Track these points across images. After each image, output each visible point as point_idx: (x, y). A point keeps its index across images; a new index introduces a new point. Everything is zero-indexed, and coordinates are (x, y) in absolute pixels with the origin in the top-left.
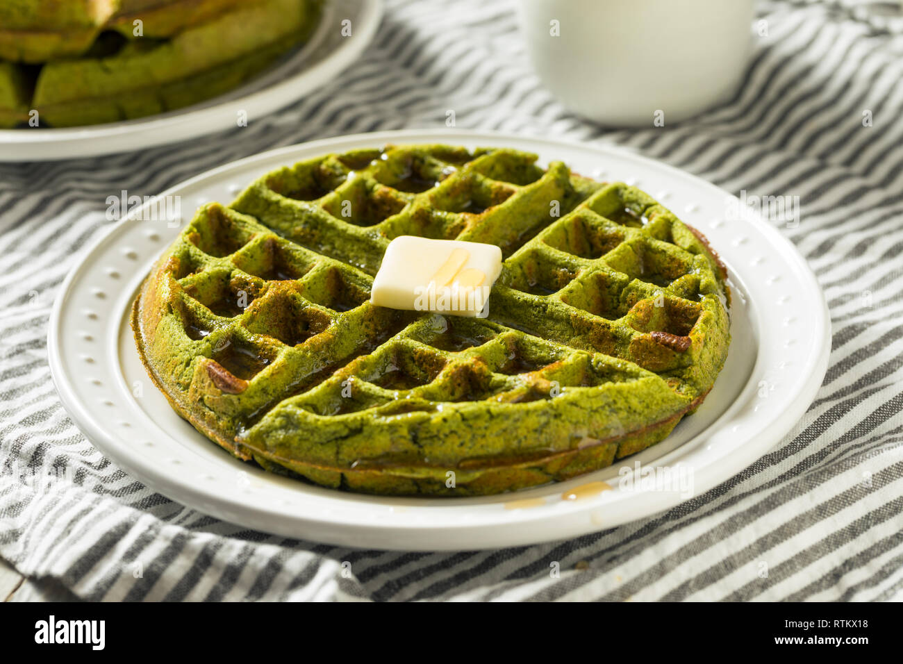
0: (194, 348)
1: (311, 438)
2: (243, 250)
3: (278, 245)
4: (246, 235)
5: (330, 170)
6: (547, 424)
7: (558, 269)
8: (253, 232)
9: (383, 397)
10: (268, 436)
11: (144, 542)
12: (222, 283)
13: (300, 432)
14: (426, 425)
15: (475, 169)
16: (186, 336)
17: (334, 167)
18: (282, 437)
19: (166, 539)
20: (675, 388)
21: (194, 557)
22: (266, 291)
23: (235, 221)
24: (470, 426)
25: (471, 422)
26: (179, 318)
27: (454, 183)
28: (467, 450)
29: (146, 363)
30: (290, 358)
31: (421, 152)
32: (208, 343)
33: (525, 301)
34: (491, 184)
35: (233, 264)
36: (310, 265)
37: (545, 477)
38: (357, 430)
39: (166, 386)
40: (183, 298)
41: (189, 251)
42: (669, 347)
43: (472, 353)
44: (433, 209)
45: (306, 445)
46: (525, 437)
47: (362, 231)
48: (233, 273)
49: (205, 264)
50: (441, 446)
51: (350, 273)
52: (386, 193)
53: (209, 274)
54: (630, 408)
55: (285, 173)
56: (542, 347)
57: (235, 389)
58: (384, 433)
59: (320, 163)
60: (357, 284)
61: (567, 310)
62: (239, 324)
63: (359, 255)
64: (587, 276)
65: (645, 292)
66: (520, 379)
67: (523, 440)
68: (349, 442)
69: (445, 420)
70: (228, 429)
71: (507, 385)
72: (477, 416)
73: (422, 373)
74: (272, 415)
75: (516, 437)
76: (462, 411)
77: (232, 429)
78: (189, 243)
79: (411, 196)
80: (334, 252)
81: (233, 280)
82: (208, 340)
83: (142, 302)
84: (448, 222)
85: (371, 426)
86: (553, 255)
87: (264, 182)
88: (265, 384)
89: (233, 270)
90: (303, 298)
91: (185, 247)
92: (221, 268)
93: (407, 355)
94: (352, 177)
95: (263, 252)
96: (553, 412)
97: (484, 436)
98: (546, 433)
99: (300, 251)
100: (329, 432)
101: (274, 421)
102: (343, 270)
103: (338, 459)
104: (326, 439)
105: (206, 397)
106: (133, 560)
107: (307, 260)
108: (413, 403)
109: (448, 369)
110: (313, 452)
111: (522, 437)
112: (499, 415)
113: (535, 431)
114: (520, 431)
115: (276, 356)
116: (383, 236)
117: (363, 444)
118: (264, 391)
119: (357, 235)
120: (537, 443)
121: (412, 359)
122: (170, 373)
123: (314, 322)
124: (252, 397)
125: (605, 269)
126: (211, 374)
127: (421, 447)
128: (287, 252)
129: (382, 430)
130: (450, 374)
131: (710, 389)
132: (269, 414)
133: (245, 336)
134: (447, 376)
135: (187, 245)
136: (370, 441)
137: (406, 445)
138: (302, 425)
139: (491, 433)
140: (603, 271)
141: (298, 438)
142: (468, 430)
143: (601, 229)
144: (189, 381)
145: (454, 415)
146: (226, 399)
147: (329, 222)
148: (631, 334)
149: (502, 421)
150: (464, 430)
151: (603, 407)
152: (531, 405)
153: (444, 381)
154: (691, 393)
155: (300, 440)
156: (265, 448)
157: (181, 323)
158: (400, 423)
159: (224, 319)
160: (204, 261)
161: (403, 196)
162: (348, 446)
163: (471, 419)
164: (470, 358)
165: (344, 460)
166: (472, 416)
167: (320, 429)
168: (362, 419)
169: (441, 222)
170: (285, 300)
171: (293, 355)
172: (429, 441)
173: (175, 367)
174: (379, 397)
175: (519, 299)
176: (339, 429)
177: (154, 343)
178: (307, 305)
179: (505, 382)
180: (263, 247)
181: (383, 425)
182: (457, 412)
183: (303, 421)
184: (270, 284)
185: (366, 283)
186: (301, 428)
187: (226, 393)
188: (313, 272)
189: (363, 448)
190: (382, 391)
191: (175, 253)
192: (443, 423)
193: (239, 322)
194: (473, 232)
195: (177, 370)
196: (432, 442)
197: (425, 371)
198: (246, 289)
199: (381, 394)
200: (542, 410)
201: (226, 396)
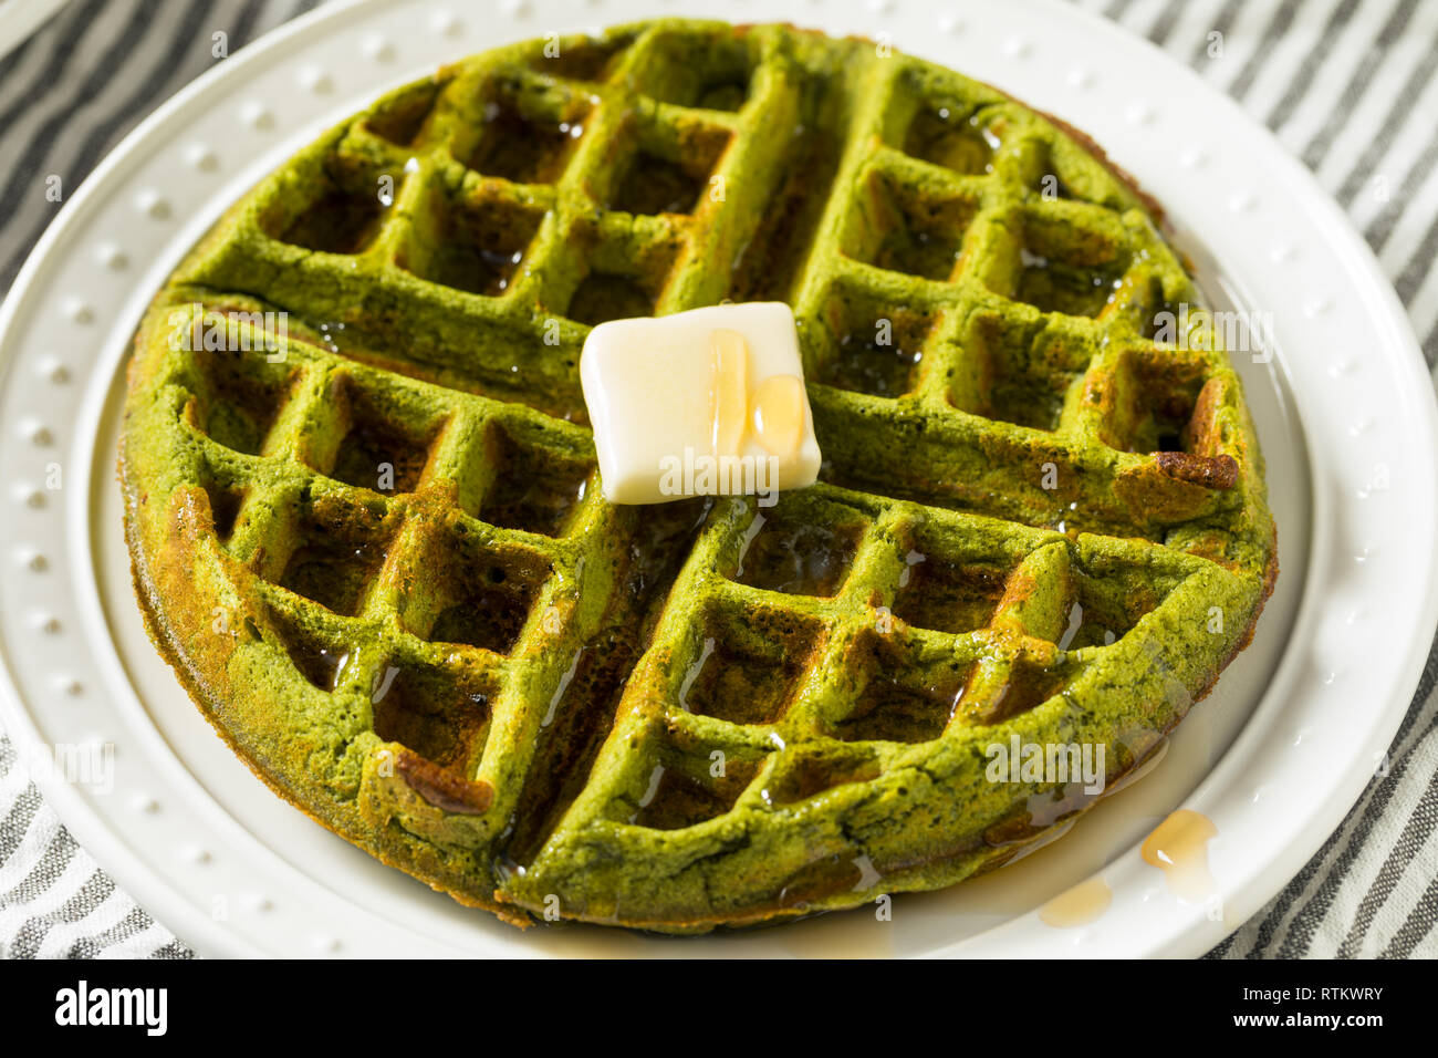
0: (343, 717)
1: (652, 875)
3: (357, 384)
4: (279, 372)
5: (362, 156)
6: (1073, 737)
7: (891, 308)
8: (294, 363)
9: (747, 745)
10: (565, 885)
12: (295, 510)
13: (629, 868)
14: (871, 806)
15: (630, 90)
16: (310, 688)
17: (365, 149)
18: (596, 883)
20: (1222, 553)
22: (400, 520)
24: (950, 790)
25: (950, 783)
26: (279, 648)
28: (947, 828)
29: (238, 749)
30: (529, 689)
31: (508, 64)
32: (362, 697)
33: (878, 416)
34: (677, 117)
35: (305, 466)
36: (440, 417)
38: (739, 844)
39: (301, 794)
40: (264, 596)
41: (204, 454)
42: (1199, 484)
43: (859, 592)
44: (600, 215)
45: (645, 888)
48: (313, 487)
49: (249, 478)
50: (899, 833)
51: (525, 425)
52: (494, 193)
53: (268, 505)
54: (1188, 646)
55: (283, 190)
56: (967, 534)
57: (470, 804)
58: (795, 839)
59: (335, 144)
60: (544, 444)
61: (968, 427)
62: (394, 627)
63: (498, 350)
64: (963, 326)
65: (1082, 340)
66: (981, 644)
68: (728, 865)
69: (902, 791)
70: (469, 874)
71: (957, 655)
72: (958, 770)
73: (769, 644)
74: (563, 845)
76: (928, 765)
78: (198, 436)
79: (545, 189)
80: (442, 347)
81: (317, 504)
82: (357, 688)
84: (639, 237)
85: (766, 833)
86: (877, 284)
87: (254, 225)
88: (510, 766)
89: (308, 481)
90: (478, 523)
91: (193, 449)
92: (287, 484)
93: (733, 617)
94: (416, 168)
95: (333, 406)
96: (1080, 714)
97: (974, 798)
100: (683, 856)
101: (571, 856)
102: (510, 418)
103: (711, 901)
104: (679, 867)
105: (404, 819)
107: (431, 406)
108: (818, 754)
109: (833, 645)
110: (661, 898)
115: (500, 689)
116: (542, 312)
117: (756, 865)
118: (511, 776)
119: (488, 315)
121: (745, 622)
122: (299, 765)
123: (517, 568)
124: (500, 804)
125: (991, 303)
126: (416, 784)
127: (861, 841)
128: (378, 394)
129: (789, 836)
130: (844, 659)
131: (1275, 533)
133: (419, 653)
134: (840, 661)
135: (195, 443)
136: (769, 859)
137: (830, 845)
138: (632, 856)
139: (987, 789)
140: (987, 307)
141: (628, 879)
142: (949, 795)
143: (926, 189)
144: (353, 784)
145: (916, 778)
146: (456, 825)
147: (421, 294)
148: (1114, 463)
150: (939, 799)
151: (1152, 670)
152: (1041, 714)
154: (1255, 560)
155: (632, 882)
157: (287, 659)
158: (822, 817)
159: (353, 620)
160: (243, 471)
161: (529, 193)
162: (728, 873)
163: (948, 777)
164: (863, 607)
165: (724, 898)
166: (950, 770)
167: (666, 856)
168: (747, 823)
169: (627, 238)
170: (445, 535)
171: (529, 680)
172: (875, 831)
173: (309, 755)
174: (739, 745)
175: (863, 411)
176: (701, 847)
177: (232, 696)
178: (493, 538)
179: (952, 651)
180: (331, 398)
181: (790, 827)
182: (919, 768)
183: (632, 848)
184: (404, 507)
185: (562, 438)
186: (631, 861)
187: (453, 814)
188: (460, 443)
189: (758, 873)
190: (743, 733)
191: (182, 468)
192: (902, 798)
193: (393, 622)
194: (705, 261)
195: (317, 762)
196: (881, 830)
197: (776, 640)
198: (350, 518)
199: (742, 739)
200: (1059, 717)
201: (455, 818)
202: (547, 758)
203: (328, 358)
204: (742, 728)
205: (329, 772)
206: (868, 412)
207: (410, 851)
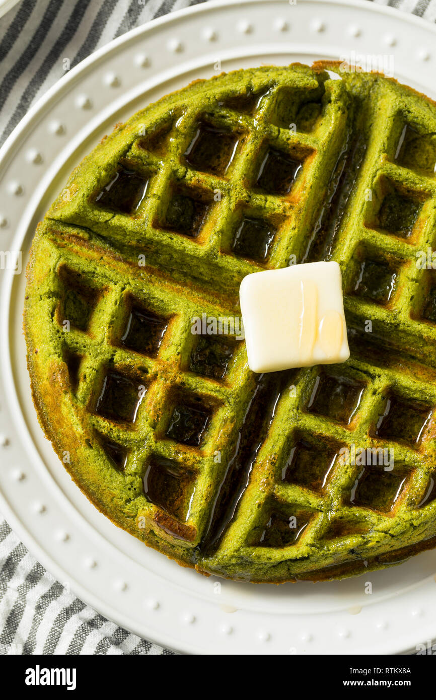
0: (130, 489)
1: (265, 567)
5: (137, 160)
9: (309, 507)
12: (106, 368)
15: (266, 120)
16: (114, 471)
17: (139, 156)
23: (84, 272)
26: (101, 452)
32: (138, 478)
33: (377, 320)
35: (111, 347)
36: (171, 312)
38: (304, 559)
39: (109, 511)
40: (94, 425)
41: (64, 340)
43: (364, 427)
44: (250, 196)
45: (262, 573)
47: (201, 252)
48: (115, 357)
50: (375, 551)
52: (200, 182)
56: (415, 391)
59: (124, 154)
61: (419, 331)
62: (153, 441)
69: (378, 541)
70: (184, 555)
74: (226, 555)
76: (391, 532)
81: (116, 365)
82: (136, 473)
86: (381, 244)
89: (113, 355)
90: (190, 380)
91: (59, 338)
92: (102, 357)
93: (306, 433)
97: (409, 539)
99: (156, 298)
101: (230, 560)
105: (156, 533)
107: (169, 308)
108: (341, 518)
110: (269, 575)
115: (199, 473)
116: (222, 256)
121: (311, 435)
127: (358, 554)
133: (164, 453)
136: (317, 563)
142: (399, 540)
143: (406, 184)
144: (134, 514)
145: (384, 537)
150: (394, 541)
157: (104, 457)
162: (298, 566)
164: (365, 437)
166: (399, 533)
168: (309, 554)
169: (262, 208)
170: (175, 387)
171: (213, 468)
173: (113, 498)
174: (306, 507)
178: (197, 388)
179: (404, 461)
180: (123, 303)
182: (386, 533)
184: (157, 373)
188: (183, 333)
189: (311, 567)
190: (308, 502)
191: (55, 348)
193: (152, 437)
194: (299, 228)
195: (117, 501)
198: (131, 372)
201: (179, 541)
203: (121, 282)
205: (123, 507)
207: (159, 543)
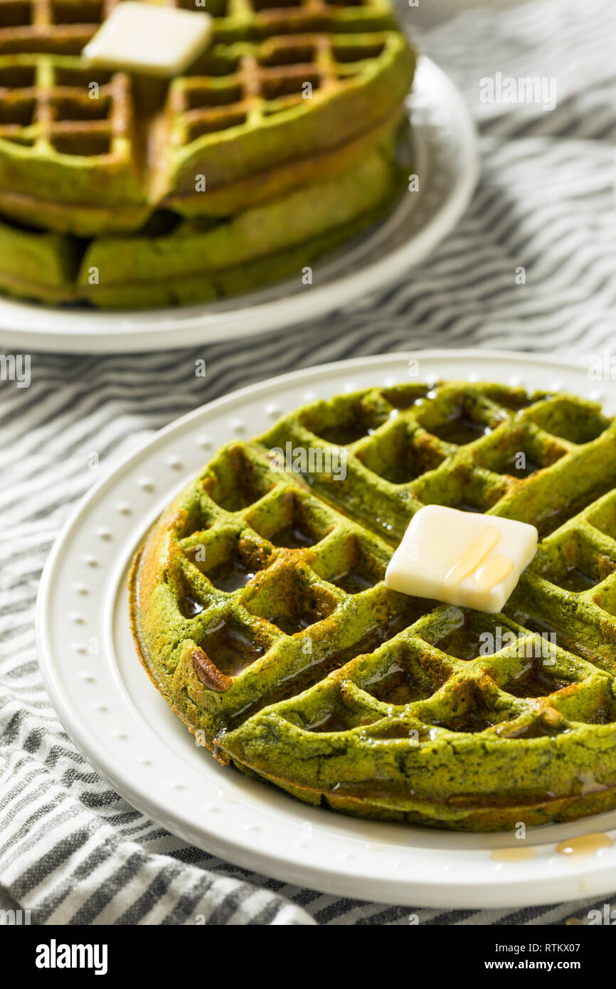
0: (183, 629)
1: (292, 754)
2: (259, 503)
3: (298, 499)
4: (266, 483)
5: (372, 407)
6: (548, 764)
7: (600, 555)
8: (274, 480)
9: (376, 711)
10: (247, 745)
11: (99, 857)
12: (230, 543)
13: (280, 745)
14: (414, 754)
15: (529, 418)
16: (178, 612)
17: (375, 404)
18: (261, 747)
19: (122, 857)
21: (149, 882)
22: (274, 560)
23: (258, 465)
24: (462, 761)
25: (463, 757)
26: (174, 590)
27: (503, 435)
28: (457, 785)
29: (135, 635)
30: (285, 650)
31: (474, 390)
32: (199, 624)
33: (555, 597)
34: (546, 438)
35: (245, 522)
36: (330, 527)
37: (544, 818)
38: (340, 751)
39: (152, 666)
40: (182, 565)
41: (200, 502)
43: (483, 663)
44: (474, 466)
45: (285, 760)
46: (522, 778)
47: (393, 489)
48: (244, 533)
49: (215, 519)
50: (429, 778)
51: (370, 543)
52: (428, 442)
53: (216, 533)
55: (322, 408)
56: (561, 662)
57: (218, 686)
58: (370, 757)
59: (361, 397)
60: (376, 556)
61: (597, 614)
62: (238, 602)
63: (386, 515)
66: (527, 705)
67: (520, 780)
68: (331, 762)
69: (435, 751)
70: (208, 728)
71: (513, 708)
72: (470, 751)
73: (427, 678)
74: (253, 722)
75: (512, 776)
76: (455, 743)
77: (212, 728)
78: (202, 492)
79: (453, 448)
80: (363, 507)
81: (242, 542)
82: (200, 620)
83: (144, 555)
84: (489, 484)
85: (355, 749)
86: (597, 540)
87: (296, 417)
88: (253, 680)
89: (243, 529)
90: (312, 573)
91: (196, 497)
92: (231, 526)
93: (413, 657)
94: (395, 417)
95: (282, 506)
96: (556, 752)
97: (476, 773)
98: (546, 775)
99: (322, 508)
100: (311, 748)
101: (255, 729)
102: (363, 538)
103: (318, 780)
104: (307, 755)
105: (189, 688)
106: (85, 878)
107: (328, 521)
108: (405, 725)
109: (452, 682)
110: (292, 769)
111: (518, 777)
112: (494, 751)
113: (534, 771)
114: (516, 771)
115: (271, 646)
116: (413, 498)
117: (346, 767)
118: (252, 687)
119: (387, 493)
120: (534, 785)
121: (418, 660)
122: (157, 652)
123: (321, 602)
124: (237, 695)
126: (196, 665)
127: (408, 776)
128: (308, 509)
129: (367, 755)
130: (453, 689)
132: (251, 719)
133: (241, 616)
134: (450, 691)
135: (198, 495)
136: (353, 765)
137: (391, 773)
138: (283, 738)
139: (485, 770)
141: (278, 751)
142: (461, 765)
144: (175, 665)
145: (445, 747)
146: (208, 695)
147: (360, 473)
149: (497, 758)
150: (455, 765)
152: (532, 742)
153: (446, 696)
155: (280, 753)
156: (243, 756)
157: (174, 596)
158: (387, 750)
159: (222, 593)
160: (215, 515)
161: (445, 447)
162: (330, 766)
163: (463, 754)
164: (480, 671)
165: (325, 781)
166: (465, 750)
167: (302, 745)
168: (347, 740)
169: (482, 483)
170: (293, 574)
171: (288, 646)
172: (416, 772)
173: (163, 646)
174: (372, 710)
175: (549, 592)
176: (321, 746)
177: (146, 611)
178: (314, 582)
179: (512, 705)
180: (282, 500)
181: (369, 749)
182: (449, 743)
183: (285, 733)
184: (279, 552)
185: (386, 555)
186: (282, 741)
187: (208, 689)
189: (345, 772)
190: (377, 704)
192: (433, 755)
193: (238, 599)
195: (165, 650)
196: (420, 773)
197: (430, 676)
198: (254, 554)
199: (374, 706)
200: (543, 749)
201: (208, 692)
202: (283, 693)
203: (292, 482)
204: (378, 702)
205: (167, 657)
206: (551, 594)
207: (187, 707)
